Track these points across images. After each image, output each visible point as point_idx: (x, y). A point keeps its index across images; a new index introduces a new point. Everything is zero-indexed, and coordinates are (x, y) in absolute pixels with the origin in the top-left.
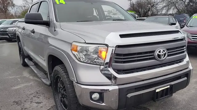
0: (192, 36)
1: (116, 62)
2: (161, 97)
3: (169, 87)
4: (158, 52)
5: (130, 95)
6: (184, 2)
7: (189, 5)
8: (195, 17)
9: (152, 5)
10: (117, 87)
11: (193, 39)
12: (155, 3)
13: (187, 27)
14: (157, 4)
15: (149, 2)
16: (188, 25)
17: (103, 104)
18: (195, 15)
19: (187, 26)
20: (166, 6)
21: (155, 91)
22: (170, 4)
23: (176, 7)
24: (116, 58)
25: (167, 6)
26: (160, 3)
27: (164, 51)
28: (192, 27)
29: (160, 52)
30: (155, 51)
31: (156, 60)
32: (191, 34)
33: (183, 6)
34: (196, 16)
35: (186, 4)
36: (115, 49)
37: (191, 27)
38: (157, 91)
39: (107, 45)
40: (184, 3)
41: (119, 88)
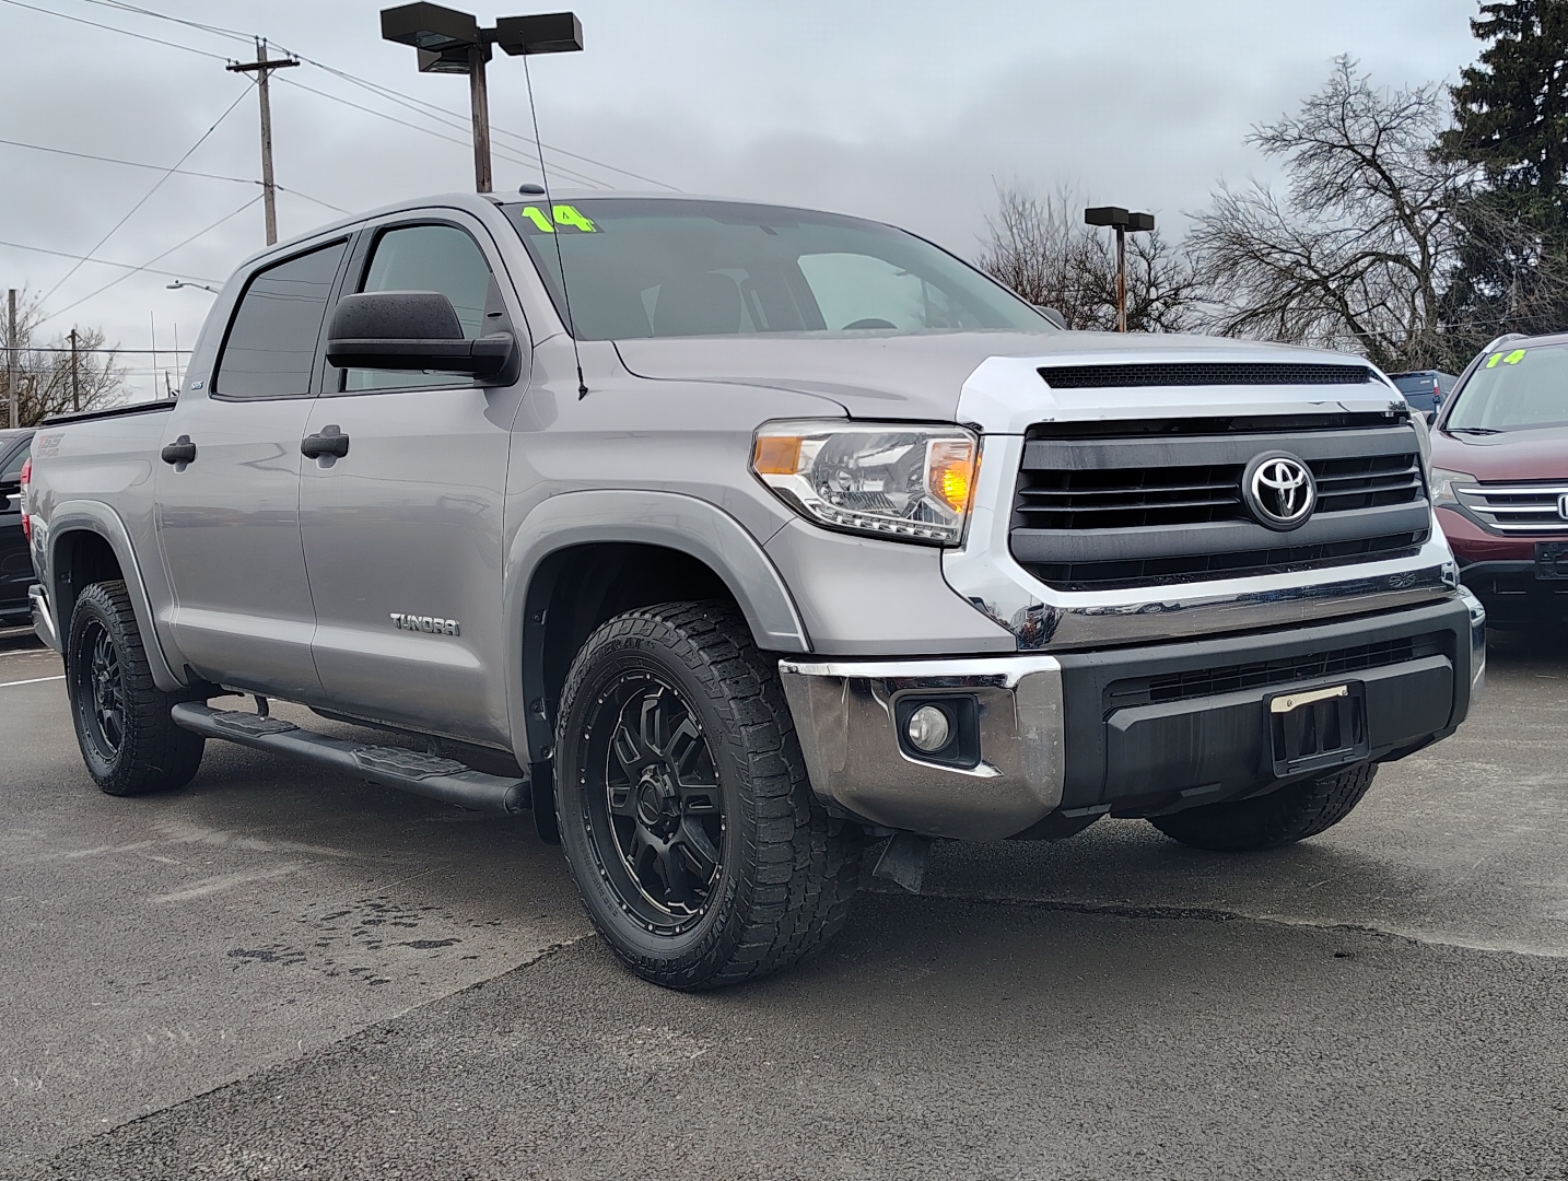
0: (1491, 499)
1: (1034, 522)
2: (1303, 754)
3: (1341, 691)
4: (1259, 475)
5: (1123, 719)
6: (1412, 269)
7: (1463, 300)
8: (1501, 363)
9: (1129, 302)
10: (1050, 664)
11: (1501, 517)
12: (1152, 284)
13: (1449, 434)
14: (1174, 298)
15: (1100, 281)
16: (1451, 426)
17: (982, 771)
18: (1506, 346)
19: (1444, 429)
20: (1254, 313)
21: (1264, 705)
22: (1290, 295)
23: (1350, 319)
25: (1268, 311)
26: (1199, 291)
27: (1295, 472)
28: (1488, 432)
29: (1270, 473)
30: (1243, 466)
31: (1255, 521)
32: (1482, 483)
33: (1414, 310)
34: (1507, 352)
35: (1439, 292)
36: (1025, 446)
37: (1476, 432)
38: (1279, 706)
39: (976, 429)
40: (1414, 281)
41: (1063, 671)
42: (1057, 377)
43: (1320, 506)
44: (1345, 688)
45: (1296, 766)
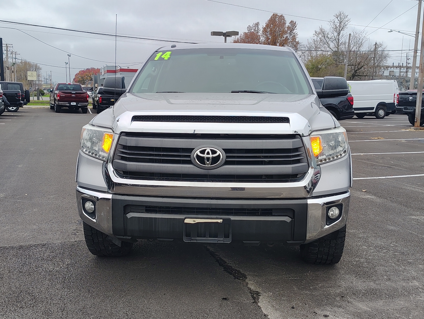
1: (123, 158)
2: (199, 237)
3: (220, 221)
4: (198, 152)
5: (130, 215)
17: (94, 220)
24: (123, 153)
27: (215, 152)
29: (203, 152)
30: (194, 149)
31: (193, 164)
36: (119, 137)
38: (187, 221)
41: (112, 199)
42: (136, 118)
43: (227, 163)
44: (222, 220)
45: (196, 240)
